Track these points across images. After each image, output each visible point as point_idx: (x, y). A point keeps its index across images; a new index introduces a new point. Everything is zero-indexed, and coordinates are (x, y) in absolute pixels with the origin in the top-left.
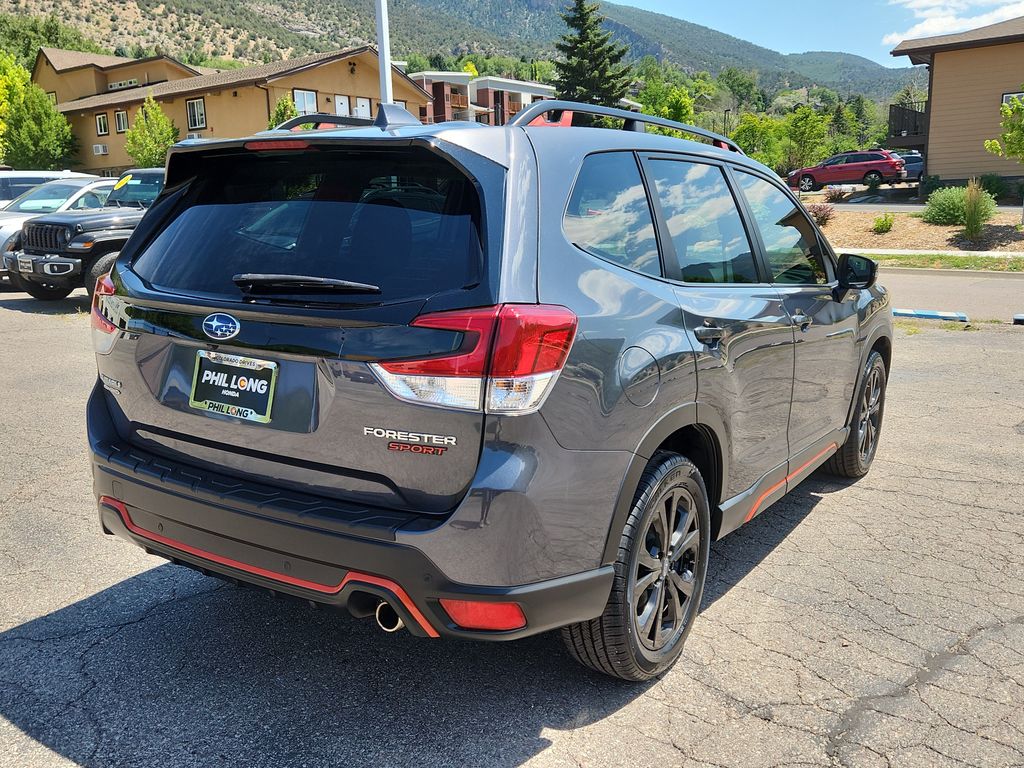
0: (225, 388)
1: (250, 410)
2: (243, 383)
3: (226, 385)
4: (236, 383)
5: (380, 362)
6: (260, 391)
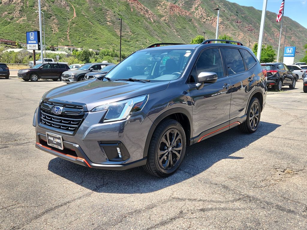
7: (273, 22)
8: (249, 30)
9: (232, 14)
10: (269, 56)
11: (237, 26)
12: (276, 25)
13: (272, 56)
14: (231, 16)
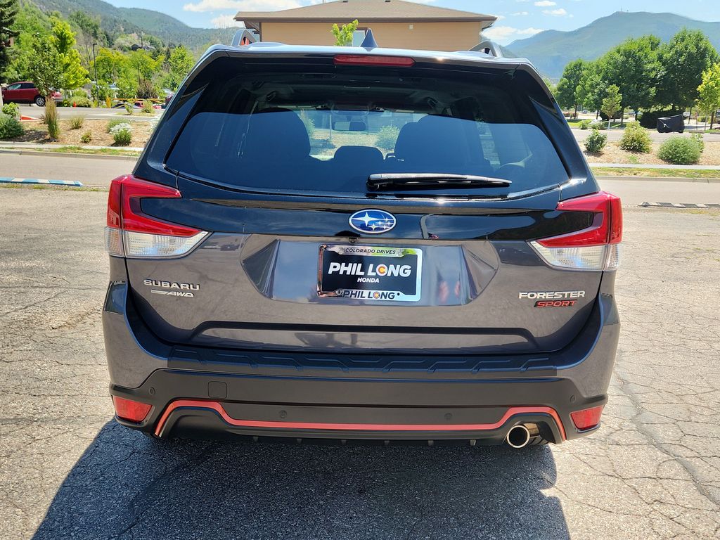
0: (360, 276)
1: (396, 292)
2: (382, 270)
3: (363, 273)
4: (374, 270)
5: (536, 238)
6: (402, 275)
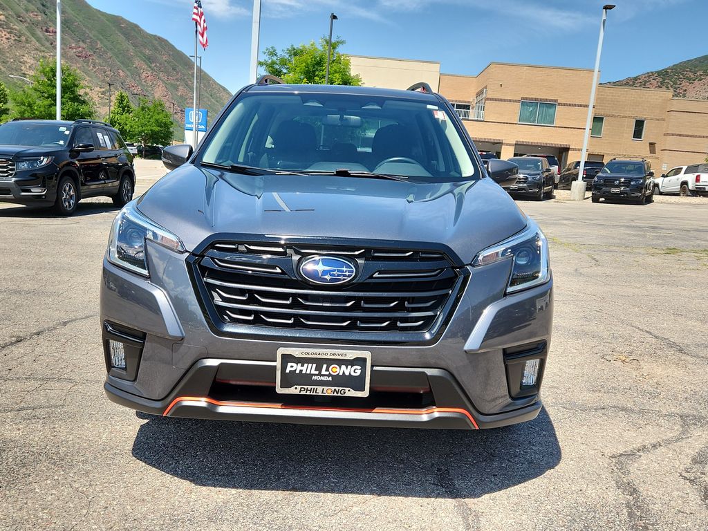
7: (135, 46)
8: (79, 56)
9: (31, 7)
10: (161, 127)
11: (47, 40)
12: (141, 52)
13: (166, 126)
14: (27, 11)
